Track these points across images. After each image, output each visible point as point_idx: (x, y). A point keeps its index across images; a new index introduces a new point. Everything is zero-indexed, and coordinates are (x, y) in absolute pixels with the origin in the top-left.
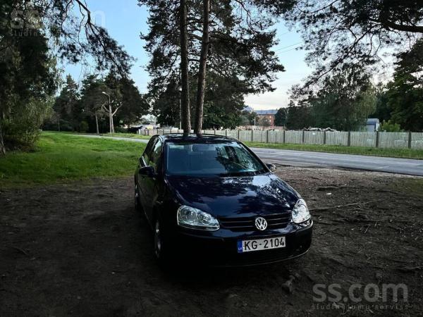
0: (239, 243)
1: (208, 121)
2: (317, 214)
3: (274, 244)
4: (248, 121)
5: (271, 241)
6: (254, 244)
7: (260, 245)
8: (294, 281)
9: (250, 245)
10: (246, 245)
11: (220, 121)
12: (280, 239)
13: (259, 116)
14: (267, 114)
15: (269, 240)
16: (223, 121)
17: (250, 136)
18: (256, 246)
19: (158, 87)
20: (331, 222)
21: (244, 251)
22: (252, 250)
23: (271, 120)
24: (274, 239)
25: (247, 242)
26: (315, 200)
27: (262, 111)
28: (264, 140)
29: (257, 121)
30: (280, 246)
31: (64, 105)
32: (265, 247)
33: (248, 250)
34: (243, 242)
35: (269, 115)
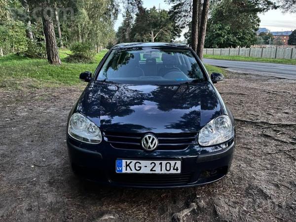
0: (117, 162)
1: (227, 41)
2: (278, 129)
3: (164, 168)
4: (263, 40)
5: (161, 164)
6: (138, 165)
7: (145, 167)
8: (193, 211)
9: (132, 165)
10: (127, 165)
11: (237, 41)
12: (173, 163)
13: (275, 37)
14: (282, 35)
15: (157, 162)
16: (240, 41)
17: (260, 53)
18: (140, 167)
19: (177, 13)
20: (291, 140)
21: (124, 171)
22: (134, 171)
23: (285, 40)
24: (164, 163)
25: (129, 161)
26: (287, 113)
27: (277, 33)
28: (273, 56)
29: (272, 40)
30: (172, 171)
31: (124, 32)
32: (151, 170)
33: (129, 171)
34: (124, 162)
35: (284, 36)
